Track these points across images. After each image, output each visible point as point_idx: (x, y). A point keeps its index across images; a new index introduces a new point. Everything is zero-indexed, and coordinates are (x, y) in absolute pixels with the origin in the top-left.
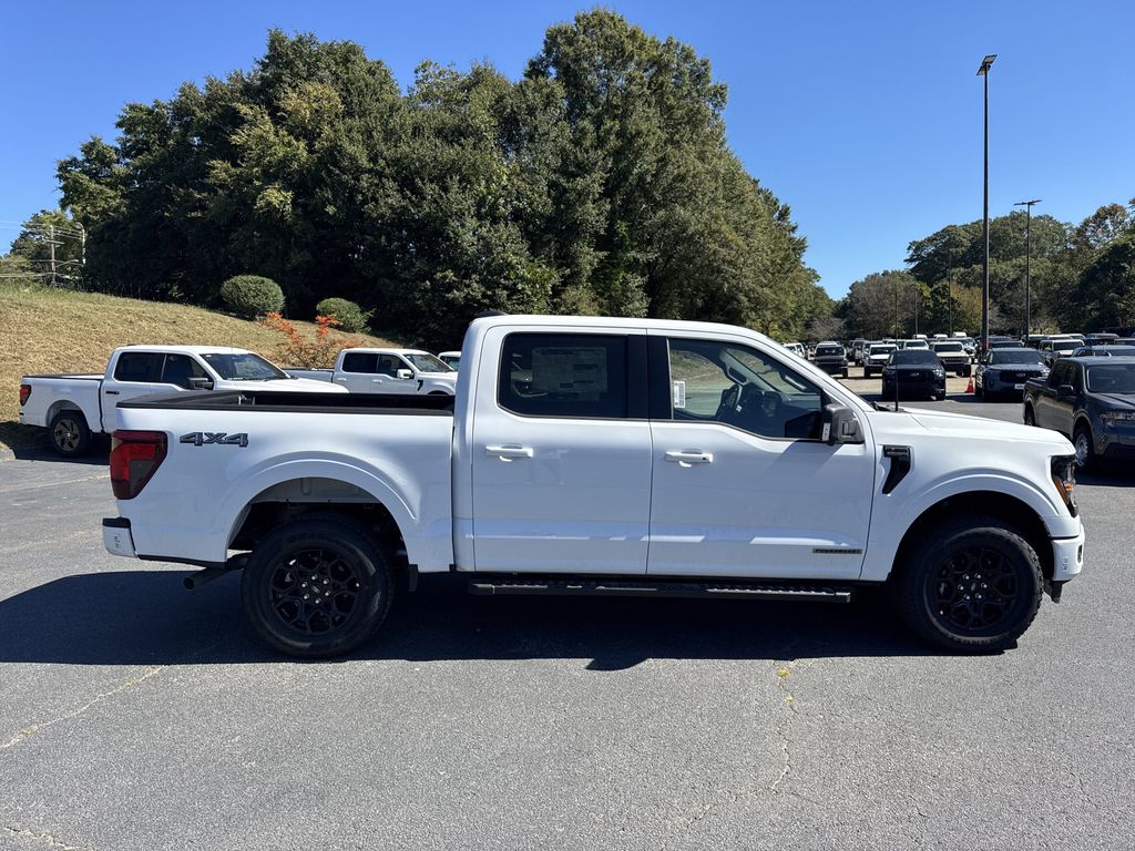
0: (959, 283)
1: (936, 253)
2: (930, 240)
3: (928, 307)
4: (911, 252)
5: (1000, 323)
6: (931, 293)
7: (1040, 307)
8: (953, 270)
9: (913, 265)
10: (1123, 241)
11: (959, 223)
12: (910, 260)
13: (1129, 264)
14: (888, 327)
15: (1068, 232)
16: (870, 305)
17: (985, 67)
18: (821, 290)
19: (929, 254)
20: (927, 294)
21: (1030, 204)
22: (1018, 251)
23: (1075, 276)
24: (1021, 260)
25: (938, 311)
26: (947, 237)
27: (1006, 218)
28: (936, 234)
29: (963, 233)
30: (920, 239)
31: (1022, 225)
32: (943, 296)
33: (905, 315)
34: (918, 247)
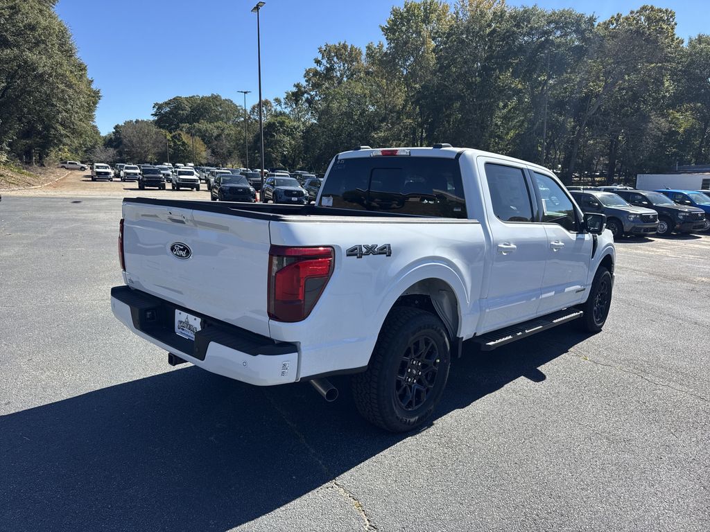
0: (187, 133)
1: (171, 112)
2: (167, 104)
3: (170, 146)
4: (155, 110)
5: (212, 160)
6: (172, 137)
7: (233, 152)
8: (183, 125)
9: (156, 118)
10: (273, 121)
11: (183, 96)
12: (155, 115)
13: (276, 133)
14: (146, 157)
15: (241, 111)
16: (134, 141)
17: (257, 8)
18: (95, 127)
19: (166, 113)
20: (168, 137)
21: (245, 93)
22: (217, 118)
23: (250, 137)
24: (219, 124)
25: (176, 149)
26: (176, 104)
27: (209, 97)
28: (170, 100)
29: (185, 102)
30: (160, 102)
31: (218, 103)
32: (179, 140)
33: (155, 150)
34: (160, 107)
